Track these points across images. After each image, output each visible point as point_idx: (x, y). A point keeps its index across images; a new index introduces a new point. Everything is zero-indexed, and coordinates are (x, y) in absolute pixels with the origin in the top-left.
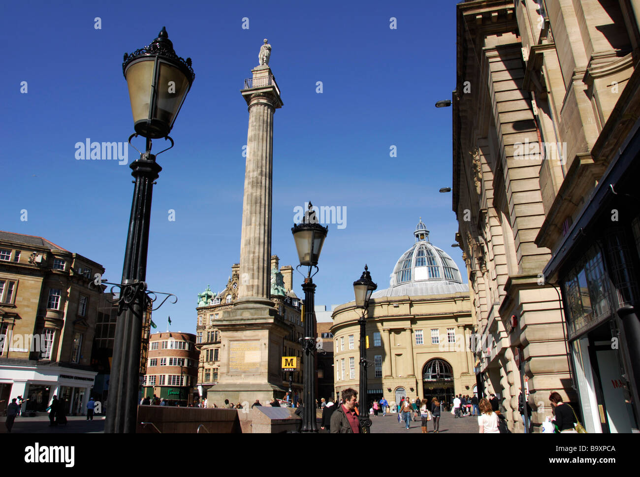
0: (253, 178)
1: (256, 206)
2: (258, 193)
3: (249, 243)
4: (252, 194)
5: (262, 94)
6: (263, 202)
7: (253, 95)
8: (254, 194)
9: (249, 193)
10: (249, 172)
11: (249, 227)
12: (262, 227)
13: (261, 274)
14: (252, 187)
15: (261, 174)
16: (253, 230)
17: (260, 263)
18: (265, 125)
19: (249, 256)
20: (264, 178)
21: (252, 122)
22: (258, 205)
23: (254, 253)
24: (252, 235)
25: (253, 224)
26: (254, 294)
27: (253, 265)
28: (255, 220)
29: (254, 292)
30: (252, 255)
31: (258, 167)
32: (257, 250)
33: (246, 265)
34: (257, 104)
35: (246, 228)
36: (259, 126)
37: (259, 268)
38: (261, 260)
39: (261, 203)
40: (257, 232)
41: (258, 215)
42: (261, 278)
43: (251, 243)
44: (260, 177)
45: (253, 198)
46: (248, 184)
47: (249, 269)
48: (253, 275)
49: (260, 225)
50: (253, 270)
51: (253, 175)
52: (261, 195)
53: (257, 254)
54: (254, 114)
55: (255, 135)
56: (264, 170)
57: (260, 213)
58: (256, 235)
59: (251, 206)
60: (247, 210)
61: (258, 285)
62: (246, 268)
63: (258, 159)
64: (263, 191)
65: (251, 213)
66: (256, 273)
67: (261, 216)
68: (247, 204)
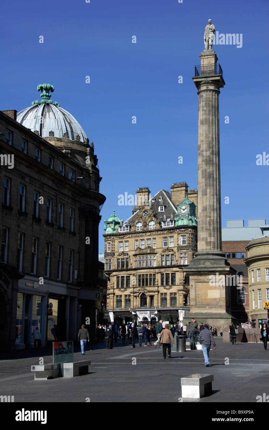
0: (206, 156)
1: (210, 180)
2: (211, 170)
3: (206, 210)
4: (206, 170)
5: (210, 81)
6: (215, 177)
7: (203, 82)
8: (208, 170)
9: (204, 169)
11: (205, 197)
12: (215, 197)
13: (216, 233)
14: (206, 164)
15: (212, 153)
16: (208, 200)
17: (215, 224)
18: (214, 110)
19: (206, 220)
20: (214, 156)
21: (203, 106)
23: (210, 217)
24: (208, 203)
25: (208, 195)
26: (212, 248)
27: (210, 227)
28: (210, 192)
29: (212, 247)
30: (208, 219)
31: (210, 148)
32: (212, 215)
33: (205, 226)
34: (206, 90)
35: (203, 198)
36: (209, 111)
37: (214, 229)
38: (215, 222)
39: (213, 177)
40: (212, 201)
41: (212, 187)
42: (216, 236)
43: (207, 210)
44: (212, 156)
45: (207, 173)
46: (202, 161)
47: (206, 229)
48: (210, 234)
49: (213, 195)
50: (210, 230)
51: (206, 154)
52: (213, 171)
53: (212, 218)
54: (204, 100)
55: (206, 119)
56: (214, 149)
57: (213, 186)
58: (211, 203)
59: (206, 180)
60: (202, 182)
61: (214, 241)
62: (204, 228)
63: (209, 141)
64: (215, 167)
65: (206, 186)
66: (212, 233)
67: (214, 188)
68: (202, 178)
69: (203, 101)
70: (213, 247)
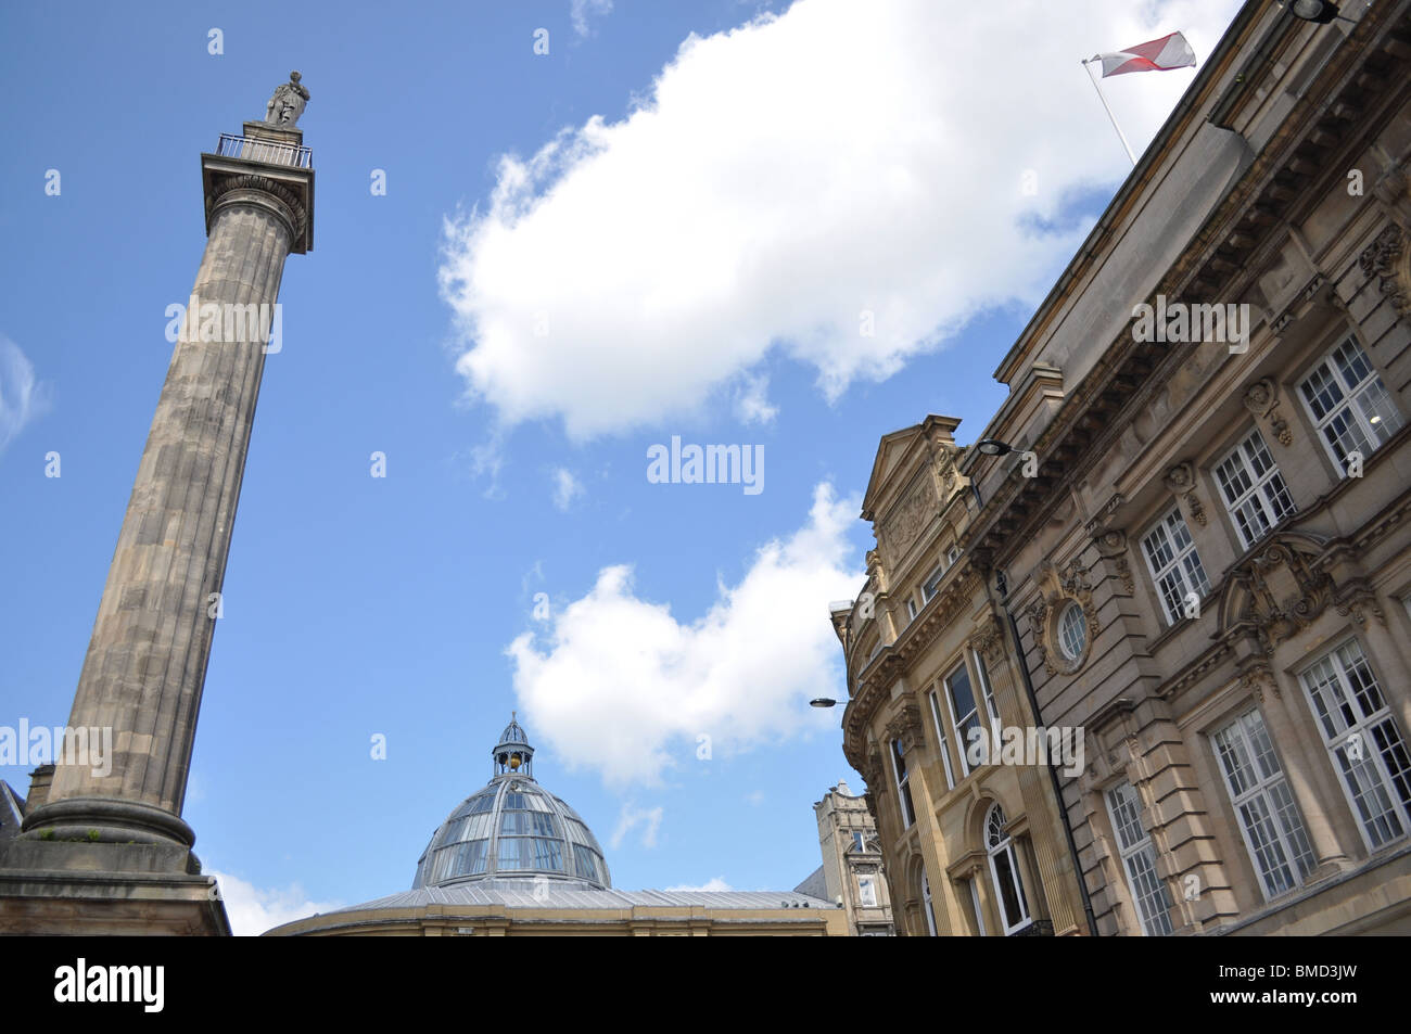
0: (194, 399)
1: (190, 485)
2: (205, 450)
3: (142, 602)
4: (181, 447)
5: (270, 183)
6: (217, 480)
7: (240, 178)
8: (191, 449)
9: (172, 443)
10: (185, 380)
11: (148, 549)
12: (201, 559)
13: (167, 718)
14: (188, 427)
15: (225, 394)
16: (161, 561)
17: (171, 674)
18: (261, 269)
19: (132, 647)
20: (232, 409)
21: (222, 248)
22: (198, 485)
23: (154, 637)
24: (157, 577)
25: (168, 541)
26: (127, 788)
27: (143, 681)
28: (180, 531)
29: (129, 782)
30: (142, 646)
31: (218, 373)
32: (168, 628)
33: (115, 677)
34: (249, 207)
35: (138, 554)
36: (245, 263)
37: (161, 695)
38: (176, 665)
39: (208, 480)
40: (179, 570)
41: (192, 516)
42: (164, 732)
43: (149, 604)
44: (220, 403)
45: (185, 458)
46: (174, 414)
47: (122, 692)
48: (137, 713)
49: (192, 548)
50: (140, 696)
51: (197, 391)
52: (212, 459)
53: (163, 646)
54: (230, 231)
55: (224, 282)
56: (237, 385)
57: (200, 511)
58: (172, 580)
59: (172, 483)
60: (154, 491)
61: (149, 757)
62: (110, 689)
63: (222, 351)
64: (223, 449)
65: (167, 505)
66: (148, 713)
67: (202, 524)
68: (157, 474)
69: (225, 234)
70: (135, 786)
